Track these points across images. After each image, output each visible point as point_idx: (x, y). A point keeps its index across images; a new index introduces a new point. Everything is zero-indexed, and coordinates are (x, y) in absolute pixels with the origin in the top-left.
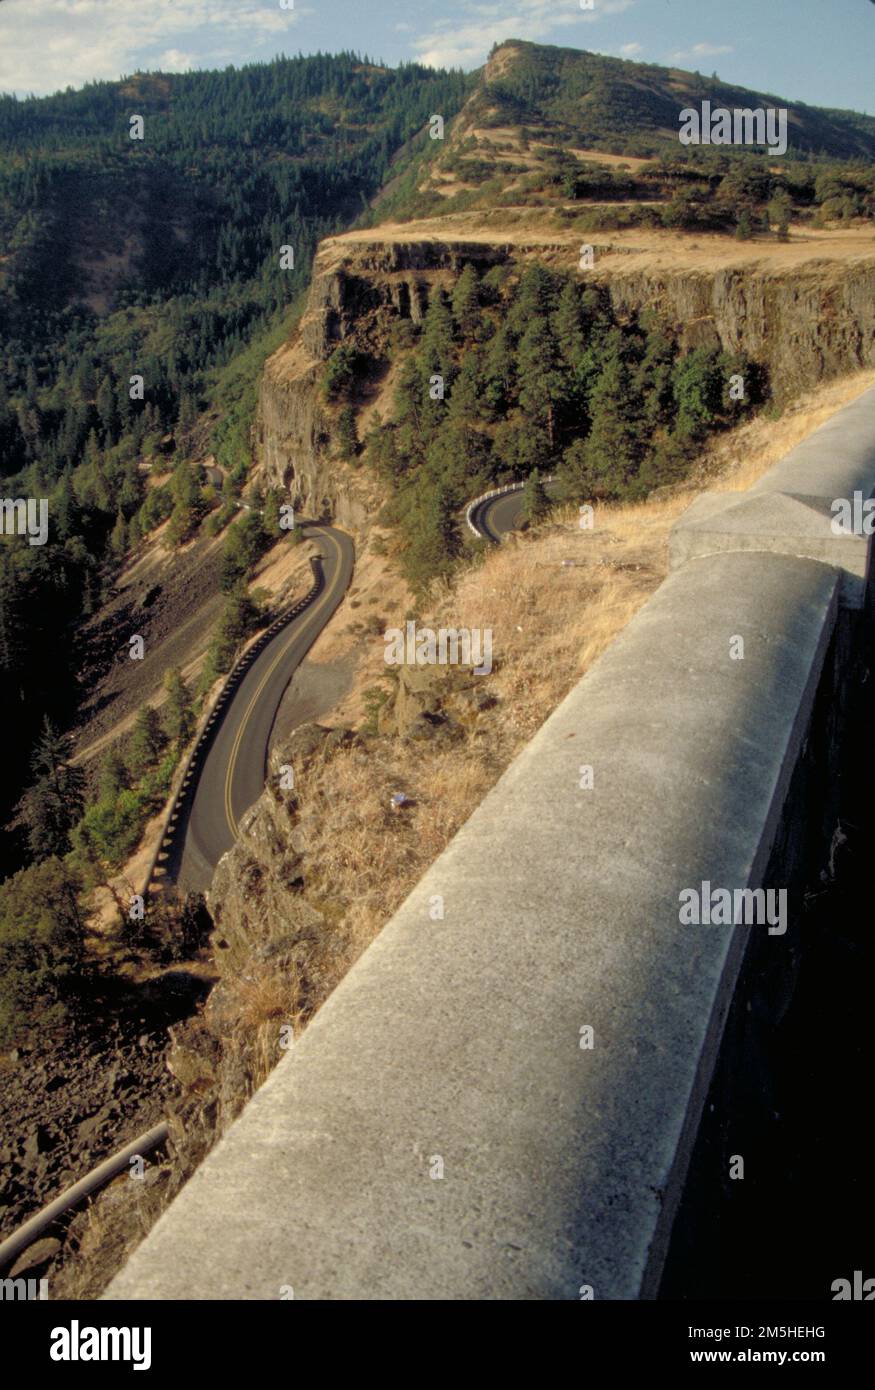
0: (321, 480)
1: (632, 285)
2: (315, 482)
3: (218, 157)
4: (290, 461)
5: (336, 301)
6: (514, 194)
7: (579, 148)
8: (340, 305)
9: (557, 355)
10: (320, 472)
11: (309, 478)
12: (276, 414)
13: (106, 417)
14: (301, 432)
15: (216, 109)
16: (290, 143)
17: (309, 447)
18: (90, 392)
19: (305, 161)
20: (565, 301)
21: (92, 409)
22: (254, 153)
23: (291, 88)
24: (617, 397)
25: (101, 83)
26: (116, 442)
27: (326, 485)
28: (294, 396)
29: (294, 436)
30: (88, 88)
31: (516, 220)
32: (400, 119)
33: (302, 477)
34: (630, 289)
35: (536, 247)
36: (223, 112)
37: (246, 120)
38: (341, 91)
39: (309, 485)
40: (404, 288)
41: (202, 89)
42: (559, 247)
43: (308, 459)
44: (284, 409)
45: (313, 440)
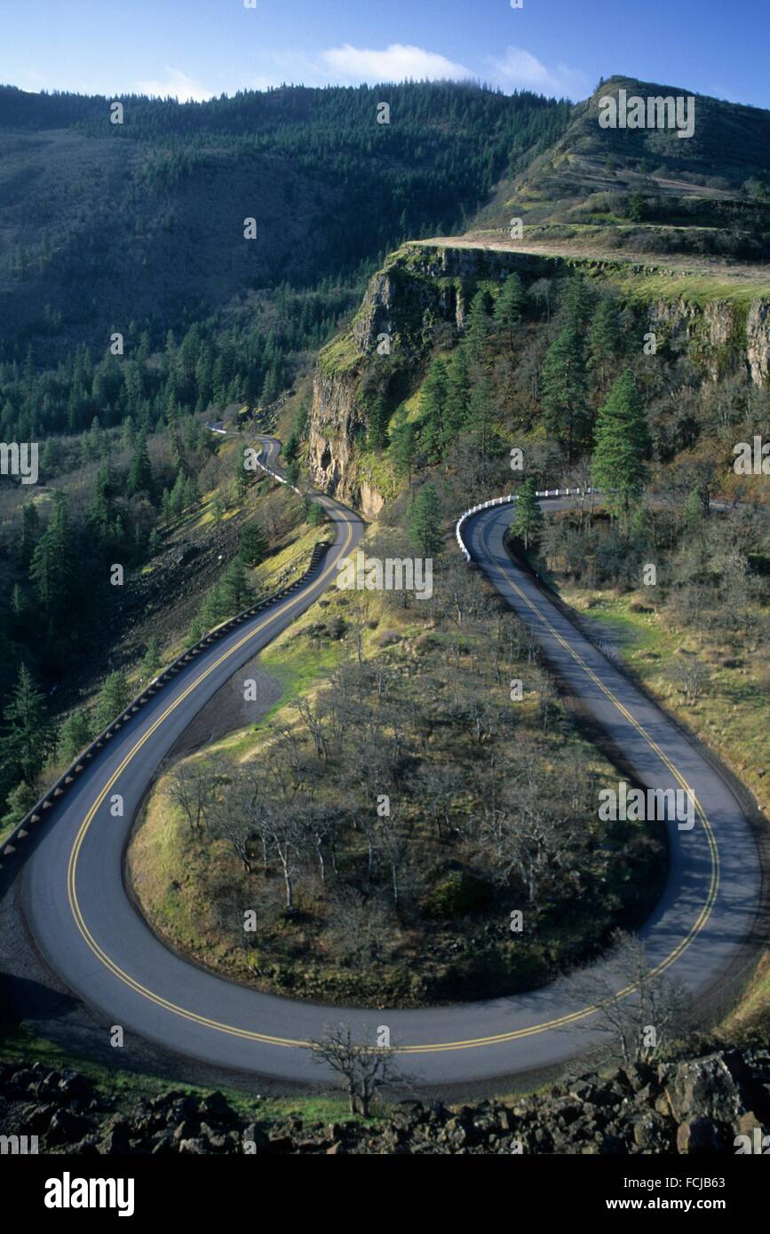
0: (351, 467)
1: (670, 307)
2: (346, 468)
3: (342, 162)
4: (327, 445)
5: (385, 300)
6: (583, 212)
7: (665, 177)
8: (389, 303)
9: (581, 370)
10: (351, 459)
11: (342, 463)
12: (321, 400)
13: (202, 384)
14: (341, 420)
15: (348, 120)
16: (407, 154)
17: (345, 435)
18: (190, 359)
19: (419, 173)
20: (599, 316)
21: (192, 376)
22: (374, 161)
23: (415, 107)
24: (624, 417)
25: (251, 92)
26: (204, 409)
27: (354, 473)
28: (337, 385)
29: (334, 422)
30: (239, 95)
31: (572, 235)
32: (509, 141)
33: (337, 461)
34: (667, 310)
35: (585, 262)
36: (353, 124)
37: (371, 132)
38: (459, 113)
39: (341, 471)
40: (451, 291)
41: (337, 102)
42: (606, 265)
43: (343, 446)
44: (328, 394)
45: (348, 428)
